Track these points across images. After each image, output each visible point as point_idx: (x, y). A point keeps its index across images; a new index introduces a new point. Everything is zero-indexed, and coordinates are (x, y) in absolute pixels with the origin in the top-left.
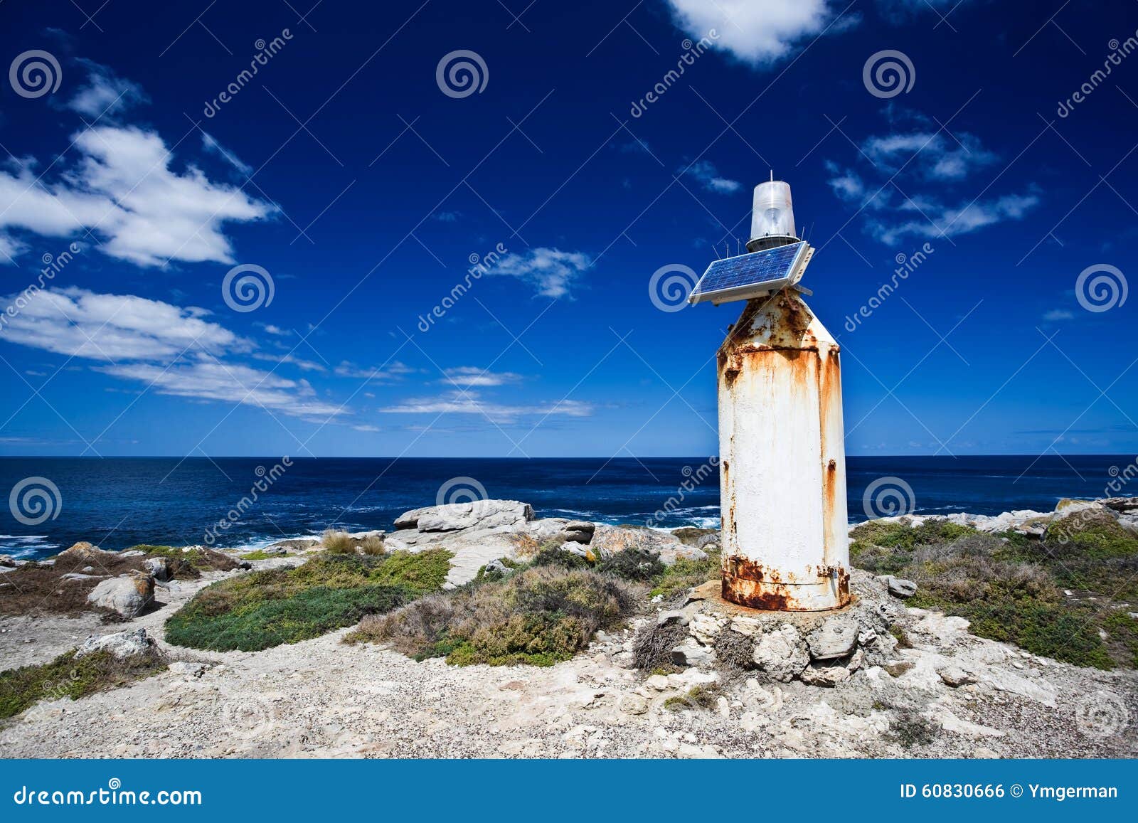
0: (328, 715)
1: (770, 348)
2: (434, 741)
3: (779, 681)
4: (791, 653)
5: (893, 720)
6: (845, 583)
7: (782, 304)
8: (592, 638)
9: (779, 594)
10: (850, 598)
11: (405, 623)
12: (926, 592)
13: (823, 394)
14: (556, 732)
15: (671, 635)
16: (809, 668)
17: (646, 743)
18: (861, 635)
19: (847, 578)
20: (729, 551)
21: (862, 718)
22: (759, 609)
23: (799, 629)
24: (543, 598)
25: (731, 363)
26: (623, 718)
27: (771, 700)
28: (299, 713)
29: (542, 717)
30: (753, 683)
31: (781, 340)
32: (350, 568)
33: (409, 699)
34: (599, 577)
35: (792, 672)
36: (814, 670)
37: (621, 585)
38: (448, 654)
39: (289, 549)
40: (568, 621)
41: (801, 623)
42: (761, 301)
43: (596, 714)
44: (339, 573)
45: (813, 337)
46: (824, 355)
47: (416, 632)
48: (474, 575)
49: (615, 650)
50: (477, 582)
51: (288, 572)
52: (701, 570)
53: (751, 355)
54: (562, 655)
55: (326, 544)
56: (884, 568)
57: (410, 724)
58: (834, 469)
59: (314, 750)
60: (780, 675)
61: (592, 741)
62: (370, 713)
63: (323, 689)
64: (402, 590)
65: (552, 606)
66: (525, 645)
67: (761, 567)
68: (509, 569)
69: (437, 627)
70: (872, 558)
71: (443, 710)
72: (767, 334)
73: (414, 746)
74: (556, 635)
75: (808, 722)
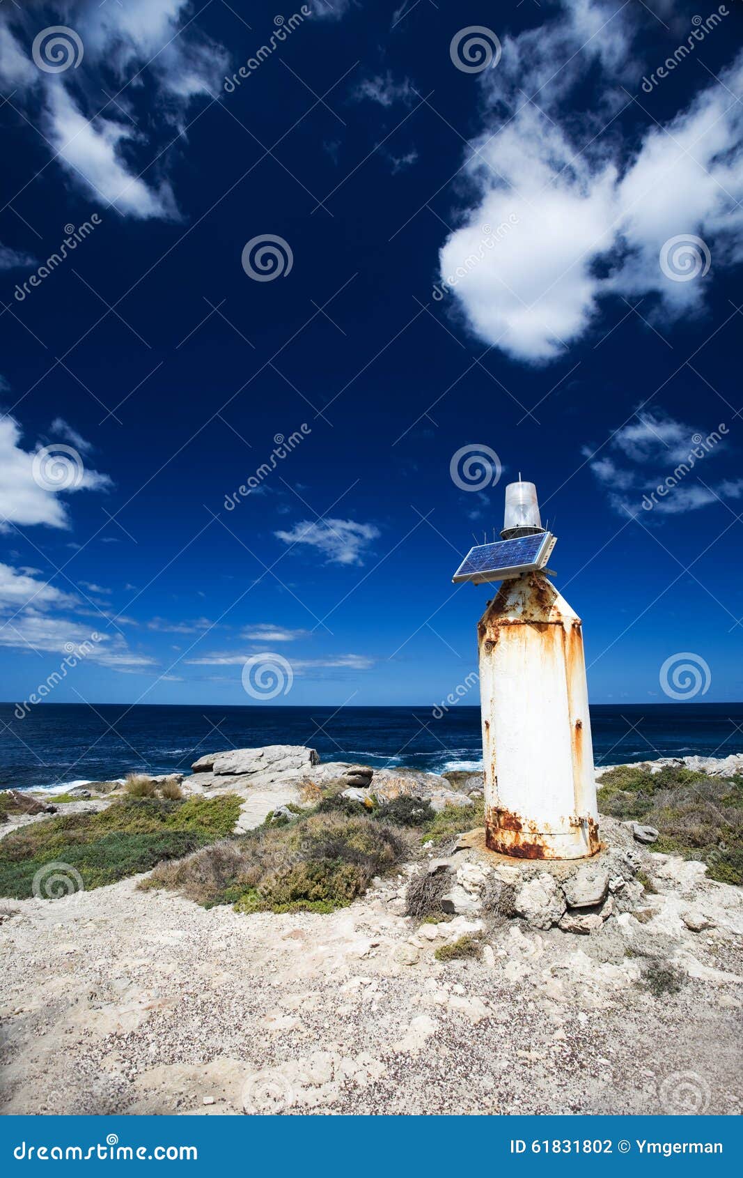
0: (117, 970)
1: (522, 622)
2: (218, 995)
3: (540, 928)
4: (549, 901)
5: (645, 968)
6: (594, 832)
7: (532, 584)
8: (369, 884)
9: (537, 843)
10: (600, 846)
11: (197, 870)
12: (666, 837)
13: (569, 662)
14: (334, 985)
15: (440, 884)
16: (566, 915)
17: (418, 995)
18: (611, 882)
19: (597, 827)
20: (491, 803)
21: (615, 966)
22: (519, 858)
23: (555, 878)
24: (325, 844)
25: (490, 634)
26: (396, 969)
27: (532, 949)
28: (90, 966)
29: (320, 969)
30: (515, 931)
31: (532, 615)
32: (149, 814)
33: (196, 948)
34: (376, 825)
35: (551, 919)
36: (571, 918)
37: (396, 832)
38: (236, 902)
39: (93, 792)
40: (347, 869)
41: (557, 872)
42: (514, 581)
43: (371, 965)
44: (138, 818)
45: (559, 613)
46: (568, 628)
47: (206, 879)
48: (262, 821)
49: (390, 896)
50: (265, 827)
51: (90, 817)
52: (467, 816)
53: (506, 627)
54: (340, 902)
55: (128, 787)
56: (629, 813)
57: (196, 977)
58: (581, 728)
59: (101, 1008)
60: (539, 922)
61: (368, 993)
62: (158, 966)
63: (116, 940)
64: (195, 836)
65: (332, 854)
66: (307, 892)
67: (520, 818)
68: (295, 814)
69: (226, 873)
70: (618, 803)
71: (228, 961)
72: (520, 610)
73: (199, 1001)
74: (336, 882)
75: (567, 971)
